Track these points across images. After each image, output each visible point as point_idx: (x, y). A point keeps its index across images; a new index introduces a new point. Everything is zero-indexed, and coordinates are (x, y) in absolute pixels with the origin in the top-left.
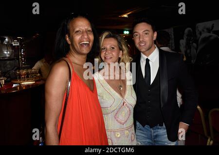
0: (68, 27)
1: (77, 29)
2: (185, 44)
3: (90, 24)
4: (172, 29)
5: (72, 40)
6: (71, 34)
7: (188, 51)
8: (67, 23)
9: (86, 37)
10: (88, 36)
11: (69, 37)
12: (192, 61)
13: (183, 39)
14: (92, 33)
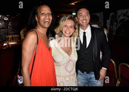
1: (43, 12)
2: (109, 23)
5: (39, 19)
6: (39, 15)
7: (111, 27)
9: (48, 17)
10: (49, 17)
11: (37, 16)
12: (113, 33)
13: (109, 19)
14: (51, 15)
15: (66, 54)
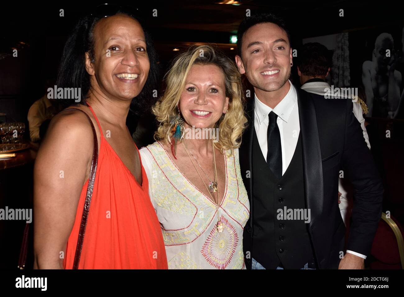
0: (91, 34)
1: (112, 43)
2: (374, 72)
3: (143, 34)
4: (347, 34)
5: (99, 66)
6: (98, 53)
7: (382, 89)
8: (90, 26)
9: (132, 63)
10: (137, 61)
11: (92, 57)
12: (390, 113)
13: (371, 60)
14: (146, 55)
15: (203, 199)
